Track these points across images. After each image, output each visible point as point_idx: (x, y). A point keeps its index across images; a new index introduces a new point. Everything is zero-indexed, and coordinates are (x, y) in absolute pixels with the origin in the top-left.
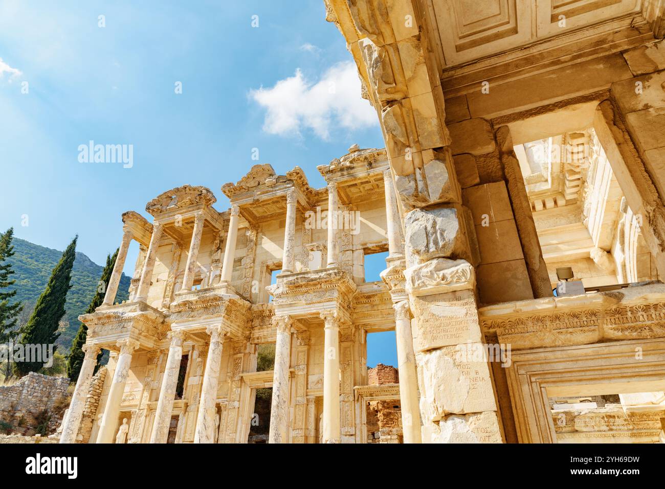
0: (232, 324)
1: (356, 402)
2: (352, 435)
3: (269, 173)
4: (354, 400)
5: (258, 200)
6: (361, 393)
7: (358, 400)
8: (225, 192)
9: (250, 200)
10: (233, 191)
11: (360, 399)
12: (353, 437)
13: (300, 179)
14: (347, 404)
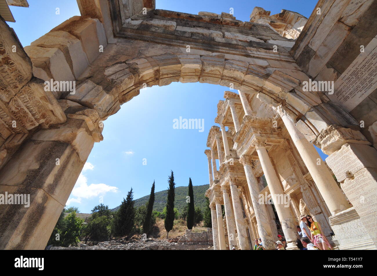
0: (238, 173)
1: (311, 187)
2: (321, 213)
3: (222, 103)
4: (309, 187)
5: (225, 116)
6: (310, 180)
7: (311, 185)
8: (216, 122)
9: (223, 119)
10: (217, 120)
11: (312, 184)
12: (322, 214)
13: (230, 95)
14: (307, 191)
